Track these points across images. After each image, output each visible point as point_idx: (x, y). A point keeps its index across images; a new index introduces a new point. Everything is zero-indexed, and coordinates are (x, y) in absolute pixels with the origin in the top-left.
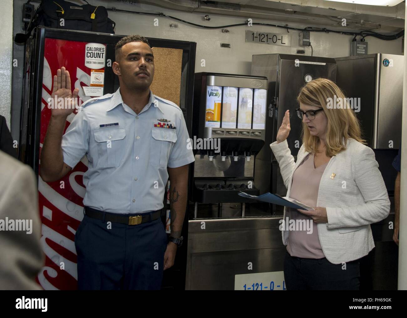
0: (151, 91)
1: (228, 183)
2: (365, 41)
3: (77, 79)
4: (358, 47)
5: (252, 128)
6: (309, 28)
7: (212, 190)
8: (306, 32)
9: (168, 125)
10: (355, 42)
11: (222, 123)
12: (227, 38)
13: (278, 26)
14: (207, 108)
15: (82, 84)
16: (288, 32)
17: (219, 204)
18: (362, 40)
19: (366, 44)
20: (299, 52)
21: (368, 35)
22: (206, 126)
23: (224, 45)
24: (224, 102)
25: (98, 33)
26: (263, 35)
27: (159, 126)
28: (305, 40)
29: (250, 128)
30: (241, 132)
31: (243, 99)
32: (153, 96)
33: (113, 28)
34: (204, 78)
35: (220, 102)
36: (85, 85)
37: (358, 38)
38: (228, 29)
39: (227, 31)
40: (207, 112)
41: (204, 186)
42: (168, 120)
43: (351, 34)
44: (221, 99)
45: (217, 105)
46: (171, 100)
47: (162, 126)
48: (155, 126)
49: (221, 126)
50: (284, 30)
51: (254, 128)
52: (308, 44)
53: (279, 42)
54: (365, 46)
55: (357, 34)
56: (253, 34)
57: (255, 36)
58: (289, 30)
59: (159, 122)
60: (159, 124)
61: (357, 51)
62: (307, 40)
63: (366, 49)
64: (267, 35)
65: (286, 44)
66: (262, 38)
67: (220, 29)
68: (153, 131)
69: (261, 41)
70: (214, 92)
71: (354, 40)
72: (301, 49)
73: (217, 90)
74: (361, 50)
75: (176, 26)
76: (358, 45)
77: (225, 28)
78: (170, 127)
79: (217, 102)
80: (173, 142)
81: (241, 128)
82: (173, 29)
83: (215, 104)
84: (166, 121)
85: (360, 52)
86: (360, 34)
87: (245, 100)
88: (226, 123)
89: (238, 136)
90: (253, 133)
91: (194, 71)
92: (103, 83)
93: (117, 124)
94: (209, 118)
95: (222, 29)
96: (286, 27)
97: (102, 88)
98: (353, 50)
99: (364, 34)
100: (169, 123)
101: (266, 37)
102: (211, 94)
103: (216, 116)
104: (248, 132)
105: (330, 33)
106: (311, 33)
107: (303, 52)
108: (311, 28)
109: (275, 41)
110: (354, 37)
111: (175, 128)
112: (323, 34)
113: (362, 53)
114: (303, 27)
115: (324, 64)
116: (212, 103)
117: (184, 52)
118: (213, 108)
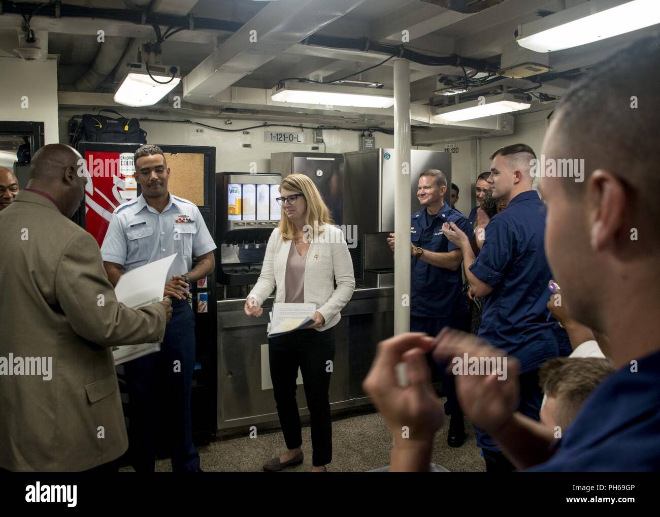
0: (170, 192)
1: (252, 267)
2: (373, 136)
3: (114, 185)
4: (366, 142)
5: (270, 219)
6: (321, 126)
7: (237, 274)
8: (319, 130)
9: (187, 219)
10: (364, 137)
11: (243, 216)
12: (248, 139)
13: (294, 126)
14: (229, 204)
15: (119, 189)
16: (303, 131)
17: (247, 286)
18: (369, 135)
19: (374, 138)
20: (314, 148)
21: (375, 130)
22: (229, 219)
23: (245, 146)
24: (244, 198)
25: (130, 144)
26: (281, 135)
27: (180, 221)
28: (318, 138)
29: (268, 219)
30: (260, 223)
31: (260, 194)
32: (172, 196)
33: (145, 137)
34: (225, 177)
35: (241, 198)
36: (122, 190)
37: (366, 133)
38: (249, 131)
39: (248, 133)
40: (229, 207)
41: (230, 271)
42: (187, 215)
43: (360, 130)
44: (241, 195)
45: (237, 200)
46: (187, 199)
47: (182, 222)
48: (177, 221)
49: (242, 219)
50: (299, 130)
51: (271, 219)
52: (321, 141)
53: (295, 140)
54: (372, 140)
55: (365, 130)
56: (272, 134)
57: (273, 136)
58: (304, 129)
59: (180, 218)
60: (180, 219)
61: (365, 145)
62: (321, 138)
63: (374, 143)
64: (284, 135)
65: (302, 142)
66: (280, 137)
67: (242, 132)
68: (175, 226)
69: (279, 140)
70: (235, 189)
71: (363, 135)
72: (315, 145)
73: (237, 188)
74: (369, 144)
75: (201, 131)
76: (366, 140)
77: (246, 131)
78: (190, 221)
79: (237, 198)
80: (193, 234)
81: (260, 220)
82: (200, 134)
83: (236, 199)
84: (185, 216)
85: (368, 146)
86: (368, 130)
87: (262, 195)
88: (247, 216)
89: (256, 227)
90: (270, 223)
91: (215, 171)
92: (136, 187)
93: (144, 223)
94: (231, 212)
95: (243, 131)
96: (301, 127)
97: (136, 191)
98: (362, 145)
99: (371, 130)
100: (188, 218)
101: (283, 136)
102: (232, 191)
103: (238, 210)
104: (266, 223)
105: (341, 130)
106: (323, 131)
107: (316, 148)
108: (323, 126)
109: (291, 139)
110: (362, 132)
111: (193, 222)
112: (335, 131)
113: (370, 146)
114: (316, 126)
115: (333, 159)
116: (233, 199)
117: (205, 156)
118: (234, 204)
